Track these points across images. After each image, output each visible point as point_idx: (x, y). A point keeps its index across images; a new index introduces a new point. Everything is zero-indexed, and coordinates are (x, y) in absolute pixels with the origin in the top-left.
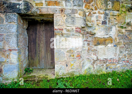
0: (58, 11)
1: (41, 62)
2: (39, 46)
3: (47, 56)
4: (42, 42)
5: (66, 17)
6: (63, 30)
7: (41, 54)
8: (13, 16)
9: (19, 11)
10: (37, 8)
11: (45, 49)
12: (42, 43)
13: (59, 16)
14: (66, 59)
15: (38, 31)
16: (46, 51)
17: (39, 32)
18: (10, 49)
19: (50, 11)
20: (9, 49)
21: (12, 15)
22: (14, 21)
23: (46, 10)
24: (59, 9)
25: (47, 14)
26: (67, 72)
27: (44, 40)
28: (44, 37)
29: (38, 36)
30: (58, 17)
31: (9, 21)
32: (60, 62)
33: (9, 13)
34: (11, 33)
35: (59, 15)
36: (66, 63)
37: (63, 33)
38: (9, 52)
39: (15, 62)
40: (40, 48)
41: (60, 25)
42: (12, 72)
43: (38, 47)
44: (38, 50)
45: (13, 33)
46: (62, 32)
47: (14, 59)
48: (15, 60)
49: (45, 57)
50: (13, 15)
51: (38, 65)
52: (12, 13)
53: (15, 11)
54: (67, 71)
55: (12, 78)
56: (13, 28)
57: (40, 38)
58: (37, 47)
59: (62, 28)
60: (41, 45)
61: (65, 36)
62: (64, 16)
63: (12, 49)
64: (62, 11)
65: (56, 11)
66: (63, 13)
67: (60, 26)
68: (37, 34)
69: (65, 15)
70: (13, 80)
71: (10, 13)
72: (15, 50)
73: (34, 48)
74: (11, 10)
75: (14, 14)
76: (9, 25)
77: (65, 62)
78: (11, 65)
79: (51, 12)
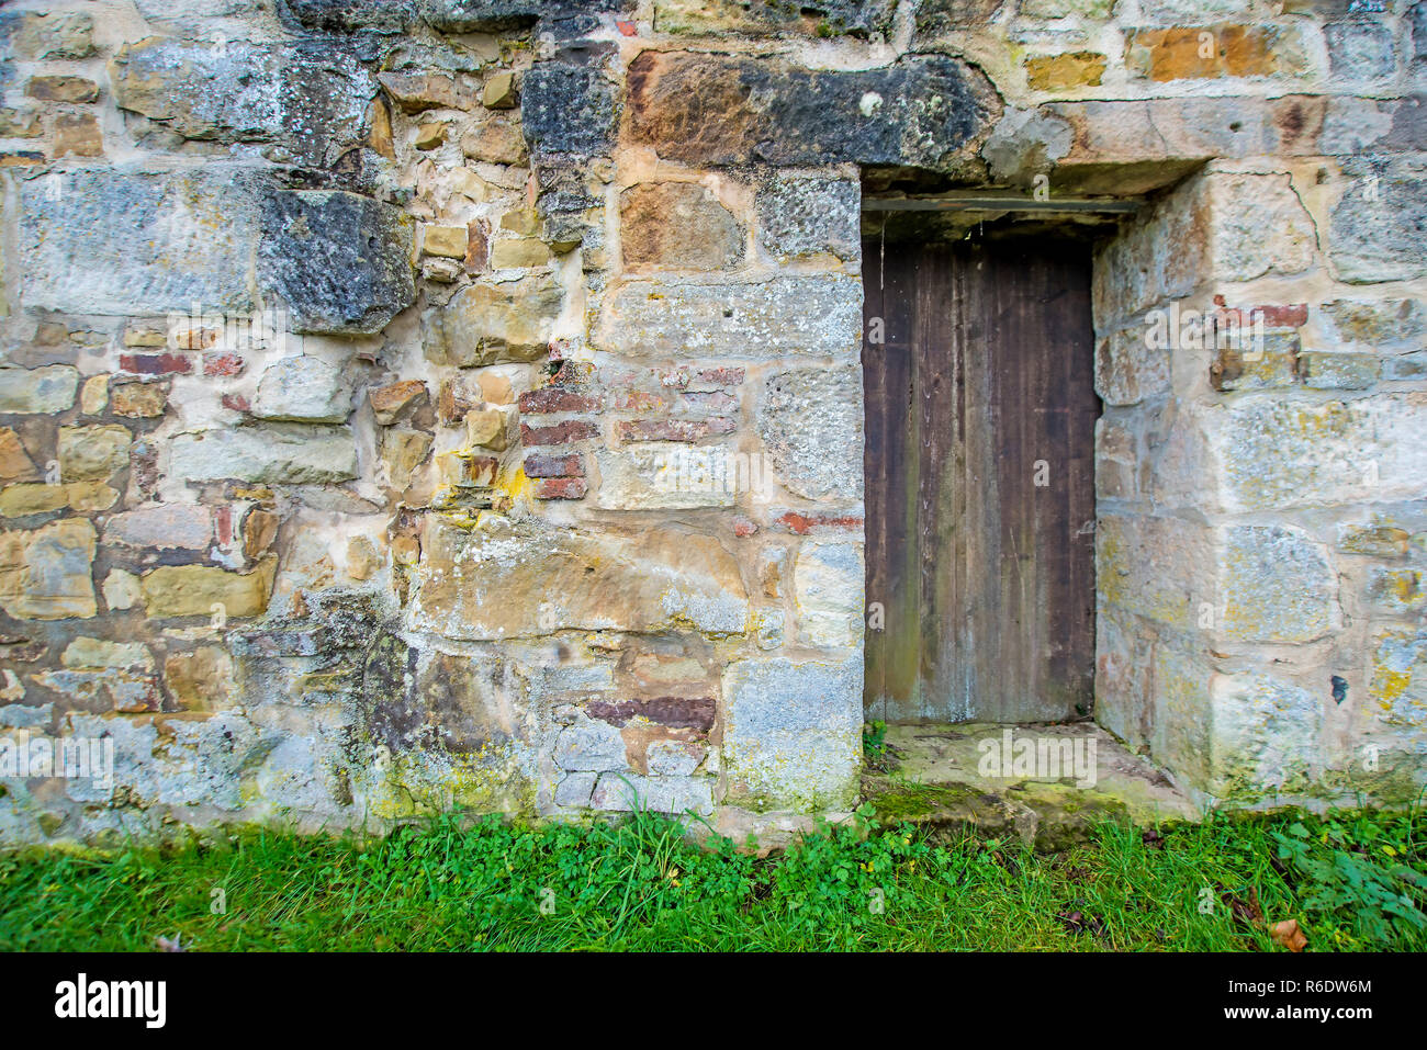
0: (1251, 134)
1: (947, 659)
2: (932, 491)
3: (1015, 594)
4: (958, 448)
5: (1333, 190)
6: (1302, 317)
7: (947, 568)
8: (824, 198)
9: (877, 143)
10: (1050, 111)
11: (996, 519)
12: (961, 462)
13: (1265, 183)
14: (1335, 623)
15: (918, 335)
16: (1006, 539)
17: (937, 347)
18: (798, 511)
19: (1172, 137)
20: (789, 516)
21: (823, 187)
22: (834, 242)
23: (1139, 122)
24: (1269, 108)
25: (1147, 163)
26: (1337, 757)
27: (978, 426)
28: (979, 394)
29: (919, 384)
30: (1256, 193)
31: (791, 244)
32: (1269, 654)
33: (797, 173)
34: (810, 357)
35: (1265, 163)
36: (1335, 657)
37: (1305, 349)
38: (791, 541)
39: (833, 642)
40: (937, 515)
41: (1280, 266)
42: (806, 739)
43: (924, 494)
44: (924, 532)
45: (829, 360)
46: (1296, 346)
47: (833, 606)
48: (833, 623)
49: (992, 601)
50: (832, 189)
51: (918, 683)
52: (815, 165)
53: (848, 147)
54: (1337, 744)
55: (808, 795)
56: (825, 312)
57: (948, 405)
58: (912, 497)
59: (1298, 302)
60: (952, 481)
61: (1330, 379)
62: (1320, 176)
63: (812, 510)
64: (1295, 121)
65: (1235, 127)
66: (1302, 145)
67: (1273, 281)
68: (911, 364)
69: (1321, 164)
70: (817, 809)
71: (804, 164)
72: (840, 522)
73: (882, 506)
74: (810, 142)
75: (833, 174)
76: (788, 285)
77: (1325, 647)
78: (802, 670)
79: (1184, 138)
